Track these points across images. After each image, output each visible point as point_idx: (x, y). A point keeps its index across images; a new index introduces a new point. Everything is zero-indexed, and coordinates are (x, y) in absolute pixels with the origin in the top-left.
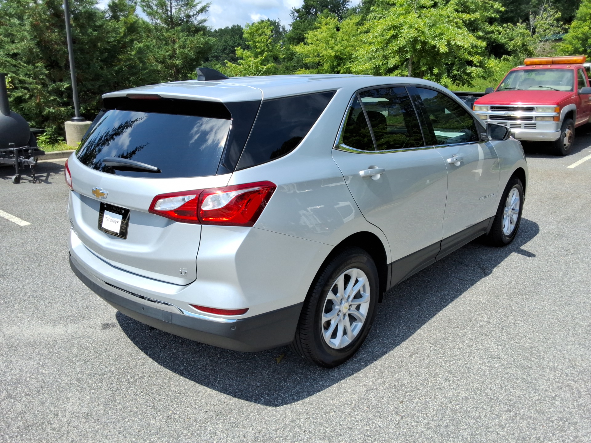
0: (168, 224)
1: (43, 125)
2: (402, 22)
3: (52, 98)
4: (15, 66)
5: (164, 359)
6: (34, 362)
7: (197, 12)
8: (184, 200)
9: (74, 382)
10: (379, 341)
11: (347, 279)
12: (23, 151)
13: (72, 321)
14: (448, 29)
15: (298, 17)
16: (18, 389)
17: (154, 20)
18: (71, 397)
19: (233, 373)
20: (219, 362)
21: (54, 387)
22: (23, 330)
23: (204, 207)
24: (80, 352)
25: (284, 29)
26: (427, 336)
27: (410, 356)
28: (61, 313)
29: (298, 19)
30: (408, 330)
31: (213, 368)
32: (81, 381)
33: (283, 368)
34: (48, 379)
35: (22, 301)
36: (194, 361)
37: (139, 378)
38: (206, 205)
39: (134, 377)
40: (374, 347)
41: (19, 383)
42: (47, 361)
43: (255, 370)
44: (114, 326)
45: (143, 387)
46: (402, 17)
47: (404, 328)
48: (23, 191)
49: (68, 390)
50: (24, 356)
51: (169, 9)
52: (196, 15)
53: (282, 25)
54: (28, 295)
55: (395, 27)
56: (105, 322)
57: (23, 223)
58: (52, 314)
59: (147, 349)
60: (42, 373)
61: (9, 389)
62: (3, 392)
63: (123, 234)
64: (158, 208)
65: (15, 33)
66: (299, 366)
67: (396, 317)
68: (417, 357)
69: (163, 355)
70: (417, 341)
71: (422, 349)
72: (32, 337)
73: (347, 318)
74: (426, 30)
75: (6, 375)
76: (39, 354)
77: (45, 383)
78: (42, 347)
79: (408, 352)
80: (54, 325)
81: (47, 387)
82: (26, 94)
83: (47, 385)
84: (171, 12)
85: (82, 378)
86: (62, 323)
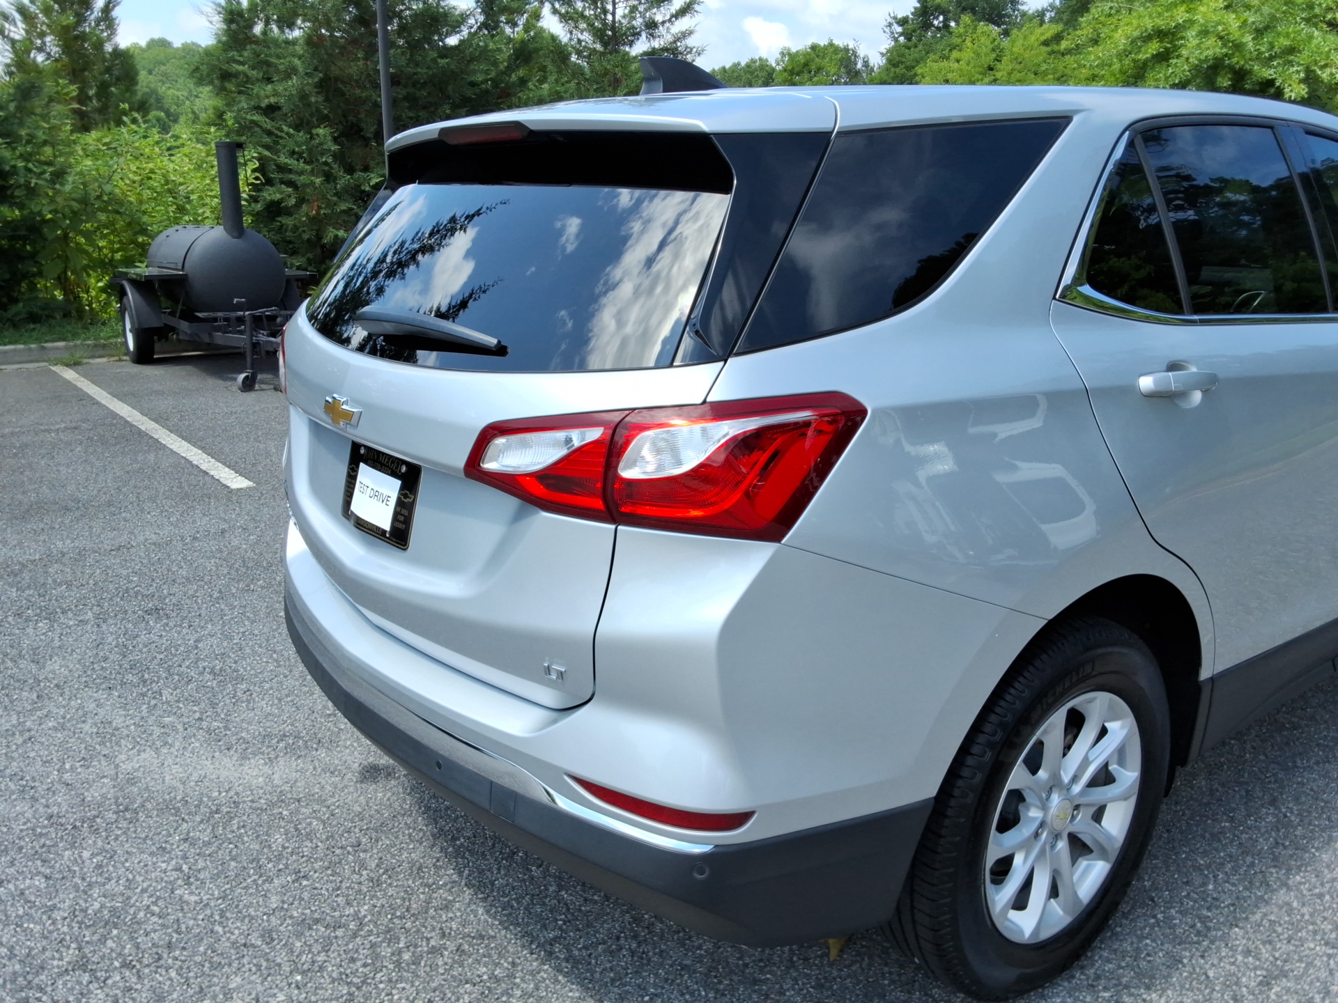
0: (518, 517)
1: (324, 266)
2: (1181, 21)
3: (343, 206)
4: (269, 133)
5: (505, 895)
6: (167, 862)
7: (672, 16)
8: (568, 441)
9: (255, 939)
10: (1154, 917)
11: (1075, 722)
12: (264, 319)
13: (290, 750)
14: (1311, 37)
15: (901, 34)
16: (110, 943)
17: (574, 32)
18: (238, 989)
19: (695, 972)
20: (659, 927)
21: (202, 949)
22: (166, 764)
23: (626, 468)
24: (291, 846)
25: (866, 64)
26: (1311, 915)
27: (1260, 983)
28: (268, 724)
29: (902, 39)
30: (1246, 888)
31: (639, 946)
32: (273, 940)
33: (849, 976)
34: (191, 923)
35: (183, 682)
36: (586, 914)
37: (429, 953)
38: (633, 464)
39: (416, 946)
40: (1142, 938)
41: (116, 926)
42: (201, 864)
43: (762, 971)
44: (389, 774)
45: (434, 985)
46: (1183, 9)
47: (1234, 879)
48: (257, 408)
49: (235, 964)
50: (149, 842)
51: (610, 7)
52: (670, 20)
53: (862, 56)
54: (201, 664)
55: (1160, 34)
56: (371, 759)
57: (238, 482)
58: (244, 725)
59: (463, 857)
60: (181, 897)
61: (87, 939)
62: (68, 947)
63: (399, 536)
64: (490, 465)
65: (273, 60)
66: (899, 975)
67: (1203, 837)
68: (1288, 990)
69: (504, 882)
70: (1279, 930)
71: (1300, 960)
72: (181, 787)
73: (1062, 845)
74: (1248, 39)
75: (91, 896)
76: (185, 840)
77: (179, 934)
78: (198, 819)
79: (1256, 968)
80: (244, 757)
81: (184, 948)
82: (289, 196)
83: (185, 939)
84: (614, 14)
85: (278, 931)
86: (263, 753)
